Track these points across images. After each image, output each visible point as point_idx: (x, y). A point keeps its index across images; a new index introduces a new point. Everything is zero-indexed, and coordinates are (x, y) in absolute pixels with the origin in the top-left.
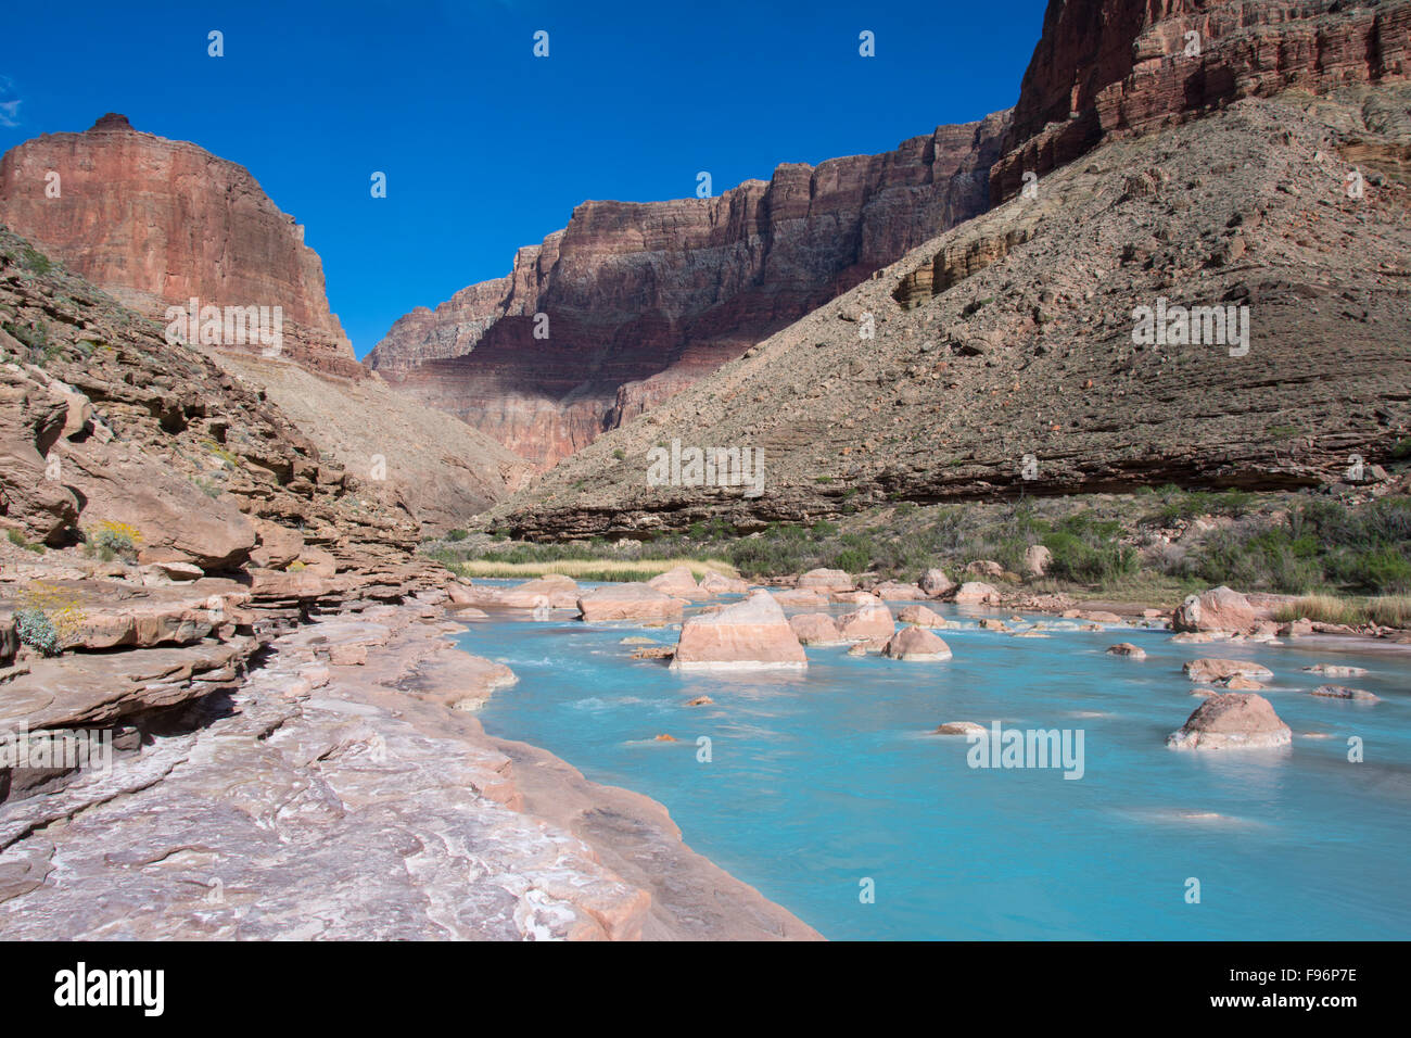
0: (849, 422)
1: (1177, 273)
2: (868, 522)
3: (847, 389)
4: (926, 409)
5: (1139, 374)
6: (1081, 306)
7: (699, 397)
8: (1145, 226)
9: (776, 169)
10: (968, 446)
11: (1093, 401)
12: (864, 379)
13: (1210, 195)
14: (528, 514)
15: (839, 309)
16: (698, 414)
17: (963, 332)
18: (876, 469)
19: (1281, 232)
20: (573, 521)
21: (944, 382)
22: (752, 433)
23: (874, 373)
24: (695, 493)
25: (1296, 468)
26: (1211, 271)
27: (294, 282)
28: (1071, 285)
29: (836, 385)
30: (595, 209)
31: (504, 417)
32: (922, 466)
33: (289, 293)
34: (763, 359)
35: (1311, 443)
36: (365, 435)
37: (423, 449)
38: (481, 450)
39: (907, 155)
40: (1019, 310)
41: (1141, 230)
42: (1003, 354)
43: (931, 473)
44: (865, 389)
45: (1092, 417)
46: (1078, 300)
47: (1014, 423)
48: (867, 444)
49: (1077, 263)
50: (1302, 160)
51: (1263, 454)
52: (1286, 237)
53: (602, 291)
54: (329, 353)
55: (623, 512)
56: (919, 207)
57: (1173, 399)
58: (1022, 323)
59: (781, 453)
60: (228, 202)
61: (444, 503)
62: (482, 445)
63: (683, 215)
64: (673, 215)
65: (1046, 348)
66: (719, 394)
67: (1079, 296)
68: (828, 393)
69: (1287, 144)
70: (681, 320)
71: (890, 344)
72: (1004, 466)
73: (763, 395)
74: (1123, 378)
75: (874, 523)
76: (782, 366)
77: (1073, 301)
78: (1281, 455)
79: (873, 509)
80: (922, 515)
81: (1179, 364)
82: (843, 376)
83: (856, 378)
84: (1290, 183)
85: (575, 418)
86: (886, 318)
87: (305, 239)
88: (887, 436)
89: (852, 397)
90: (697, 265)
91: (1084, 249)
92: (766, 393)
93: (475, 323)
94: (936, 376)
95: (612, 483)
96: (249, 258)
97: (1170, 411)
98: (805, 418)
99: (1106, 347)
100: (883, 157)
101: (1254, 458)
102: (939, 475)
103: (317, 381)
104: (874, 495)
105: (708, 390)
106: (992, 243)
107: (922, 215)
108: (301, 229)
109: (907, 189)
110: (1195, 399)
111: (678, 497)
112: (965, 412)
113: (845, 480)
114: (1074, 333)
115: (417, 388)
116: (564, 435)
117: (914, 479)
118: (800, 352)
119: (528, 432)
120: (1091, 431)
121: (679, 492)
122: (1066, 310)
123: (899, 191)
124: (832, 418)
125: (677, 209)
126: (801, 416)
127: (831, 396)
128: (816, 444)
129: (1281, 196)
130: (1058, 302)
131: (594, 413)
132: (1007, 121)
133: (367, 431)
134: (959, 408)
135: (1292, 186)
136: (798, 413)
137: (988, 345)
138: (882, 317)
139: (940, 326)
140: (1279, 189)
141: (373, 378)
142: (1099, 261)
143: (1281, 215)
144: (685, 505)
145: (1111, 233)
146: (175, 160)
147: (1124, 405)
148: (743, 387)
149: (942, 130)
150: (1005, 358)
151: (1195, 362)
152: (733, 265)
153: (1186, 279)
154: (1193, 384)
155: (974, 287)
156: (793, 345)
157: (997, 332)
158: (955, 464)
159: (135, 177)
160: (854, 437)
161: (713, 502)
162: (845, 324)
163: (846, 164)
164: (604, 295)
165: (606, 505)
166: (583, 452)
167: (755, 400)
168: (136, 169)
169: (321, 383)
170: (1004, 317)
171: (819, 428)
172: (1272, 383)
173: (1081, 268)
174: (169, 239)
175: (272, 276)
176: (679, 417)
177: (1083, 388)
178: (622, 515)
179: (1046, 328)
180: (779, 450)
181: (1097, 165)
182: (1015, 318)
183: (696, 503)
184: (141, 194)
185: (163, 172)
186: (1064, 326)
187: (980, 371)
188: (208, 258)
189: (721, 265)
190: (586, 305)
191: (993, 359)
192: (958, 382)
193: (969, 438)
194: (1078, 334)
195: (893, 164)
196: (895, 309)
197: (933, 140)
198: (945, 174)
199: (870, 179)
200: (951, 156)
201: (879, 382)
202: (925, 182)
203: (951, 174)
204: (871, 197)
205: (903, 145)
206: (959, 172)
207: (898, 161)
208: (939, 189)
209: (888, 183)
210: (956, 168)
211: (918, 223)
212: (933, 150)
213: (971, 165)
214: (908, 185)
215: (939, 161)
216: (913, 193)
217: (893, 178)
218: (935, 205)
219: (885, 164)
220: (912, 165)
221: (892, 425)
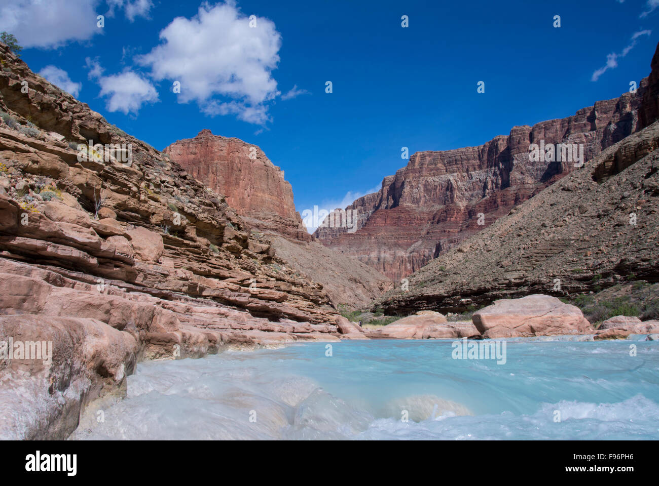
0: (586, 238)
2: (615, 294)
3: (580, 221)
7: (485, 236)
9: (512, 129)
12: (589, 215)
14: (394, 300)
15: (561, 186)
16: (486, 245)
18: (612, 262)
20: (419, 304)
21: (646, 211)
22: (524, 249)
23: (594, 211)
24: (492, 284)
27: (279, 197)
29: (573, 219)
30: (420, 156)
31: (379, 259)
32: (647, 258)
33: (277, 202)
34: (520, 214)
36: (312, 268)
37: (339, 274)
38: (368, 274)
39: (581, 117)
43: (655, 261)
44: (591, 221)
48: (601, 248)
53: (426, 195)
54: (295, 230)
55: (449, 297)
56: (590, 142)
59: (544, 259)
60: (251, 162)
61: (350, 301)
62: (368, 272)
63: (465, 155)
64: (460, 156)
66: (496, 234)
68: (568, 223)
70: (467, 207)
73: (522, 232)
75: (619, 295)
76: (532, 217)
79: (616, 286)
82: (576, 214)
83: (584, 215)
85: (414, 259)
86: (590, 188)
87: (285, 177)
88: (614, 243)
89: (583, 225)
90: (474, 180)
92: (524, 231)
93: (364, 215)
94: (639, 208)
95: (441, 282)
96: (259, 187)
98: (556, 238)
100: (567, 120)
103: (289, 243)
104: (614, 278)
105: (490, 232)
107: (592, 146)
108: (283, 173)
109: (582, 134)
111: (483, 286)
113: (591, 270)
115: (338, 247)
116: (409, 268)
117: (642, 266)
118: (542, 209)
119: (391, 267)
121: (483, 283)
123: (578, 135)
124: (573, 238)
125: (462, 152)
126: (554, 237)
127: (570, 225)
128: (567, 251)
131: (424, 256)
133: (313, 266)
136: (551, 236)
138: (587, 188)
141: (315, 241)
144: (487, 290)
146: (229, 146)
148: (511, 229)
149: (598, 104)
152: (492, 177)
155: (649, 161)
156: (536, 206)
159: (213, 155)
160: (592, 246)
161: (505, 288)
162: (566, 193)
163: (548, 124)
164: (427, 197)
165: (438, 293)
166: (422, 269)
167: (519, 235)
168: (213, 151)
169: (291, 244)
171: (566, 244)
174: (226, 181)
175: (270, 194)
176: (475, 247)
178: (448, 299)
180: (542, 257)
183: (493, 289)
184: (215, 162)
185: (224, 152)
188: (242, 188)
189: (486, 178)
190: (418, 203)
192: (655, 210)
195: (574, 122)
196: (595, 183)
197: (594, 109)
198: (602, 125)
199: (562, 131)
200: (605, 116)
201: (599, 216)
202: (592, 130)
203: (605, 125)
204: (563, 139)
205: (578, 113)
206: (610, 124)
207: (576, 120)
208: (599, 133)
209: (572, 132)
210: (608, 122)
211: (590, 150)
212: (594, 114)
213: (617, 119)
214: (583, 132)
215: (598, 119)
216: (585, 136)
217: (574, 129)
218: (598, 141)
219: (569, 122)
220: (584, 122)
221: (616, 237)
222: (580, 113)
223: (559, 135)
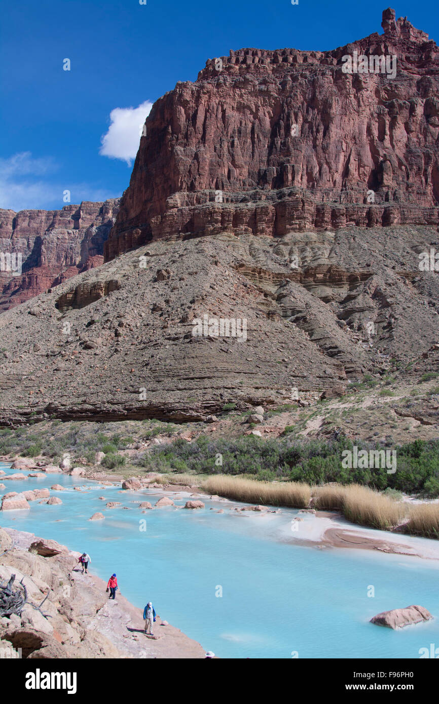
0: (33, 377)
1: (170, 322)
2: (41, 428)
3: (32, 359)
4: (67, 374)
5: (151, 369)
6: (135, 329)
8: (162, 295)
10: (85, 395)
11: (133, 378)
12: (40, 354)
13: (187, 285)
15: (28, 308)
17: (85, 336)
18: (45, 403)
19: (208, 308)
21: (76, 361)
23: (45, 351)
25: (195, 414)
26: (182, 324)
28: (131, 319)
29: (27, 357)
32: (65, 403)
35: (200, 404)
39: (66, 213)
40: (110, 329)
41: (160, 296)
42: (102, 349)
43: (68, 407)
44: (41, 359)
45: (132, 386)
46: (134, 327)
47: (103, 386)
48: (41, 389)
49: (135, 308)
50: (221, 273)
51: (185, 408)
52: (210, 310)
56: (71, 240)
57: (161, 381)
58: (110, 335)
65: (119, 349)
67: (134, 325)
68: (23, 360)
69: (216, 265)
71: (53, 337)
72: (98, 406)
74: (145, 369)
75: (43, 429)
77: (132, 327)
78: (191, 409)
79: (43, 422)
80: (64, 426)
81: (165, 366)
82: (30, 352)
83: (36, 353)
84: (214, 285)
86: (52, 315)
88: (50, 386)
89: (35, 363)
91: (138, 302)
94: (73, 357)
97: (159, 386)
98: (12, 373)
99: (141, 352)
100: (53, 213)
101: (182, 409)
102: (71, 408)
104: (44, 415)
106: (102, 285)
107: (73, 245)
109: (65, 230)
110: (168, 382)
112: (84, 377)
113: (31, 407)
114: (130, 344)
117: (61, 409)
118: (8, 330)
120: (131, 392)
122: (129, 331)
123: (61, 231)
124: (25, 374)
126: (10, 372)
127: (25, 362)
128: (17, 387)
129: (211, 290)
130: (126, 327)
132: (117, 204)
134: (82, 376)
135: (215, 286)
136: (8, 370)
137: (95, 344)
139: (76, 330)
140: (211, 287)
142: (144, 309)
143: (210, 300)
145: (149, 296)
147: (144, 382)
149: (85, 204)
150: (102, 351)
151: (170, 366)
153: (172, 325)
154: (168, 376)
155: (92, 311)
157: (100, 338)
158: (79, 404)
160: (35, 385)
162: (31, 317)
163: (34, 213)
170: (103, 332)
171: (18, 379)
172: (192, 379)
173: (136, 311)
177: (130, 372)
179: (120, 339)
181: (149, 252)
182: (107, 332)
186: (127, 339)
187: (91, 356)
191: (98, 352)
192: (82, 361)
193: (85, 390)
194: (132, 344)
195: (59, 217)
196: (57, 311)
197: (80, 208)
198: (85, 226)
199: (46, 223)
200: (89, 217)
201: (47, 356)
202: (75, 228)
203: (88, 226)
204: (47, 232)
205: (65, 208)
206: (92, 226)
207: (62, 216)
208: (82, 232)
209: (56, 226)
210: (91, 223)
211: (71, 248)
212: (80, 213)
213: (98, 223)
214: (66, 228)
215: (82, 219)
216: (68, 233)
217: (59, 224)
218: (80, 240)
219: (55, 216)
220: (69, 219)
221: (53, 380)
222: (66, 209)
223: (43, 226)
